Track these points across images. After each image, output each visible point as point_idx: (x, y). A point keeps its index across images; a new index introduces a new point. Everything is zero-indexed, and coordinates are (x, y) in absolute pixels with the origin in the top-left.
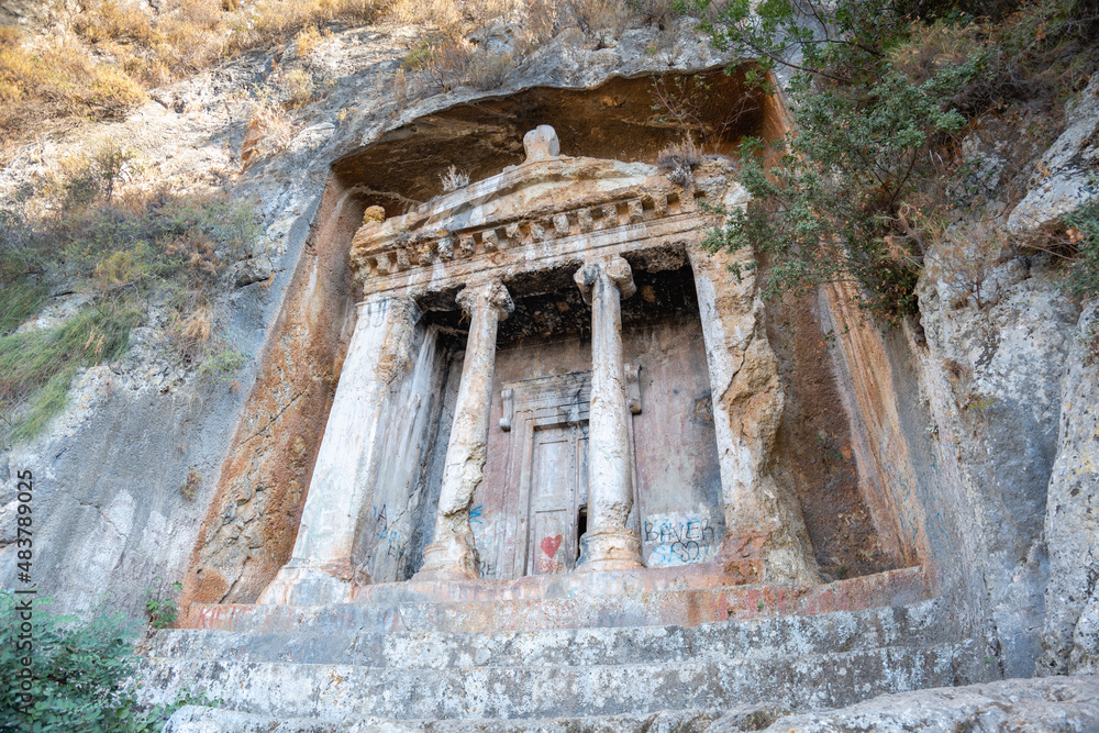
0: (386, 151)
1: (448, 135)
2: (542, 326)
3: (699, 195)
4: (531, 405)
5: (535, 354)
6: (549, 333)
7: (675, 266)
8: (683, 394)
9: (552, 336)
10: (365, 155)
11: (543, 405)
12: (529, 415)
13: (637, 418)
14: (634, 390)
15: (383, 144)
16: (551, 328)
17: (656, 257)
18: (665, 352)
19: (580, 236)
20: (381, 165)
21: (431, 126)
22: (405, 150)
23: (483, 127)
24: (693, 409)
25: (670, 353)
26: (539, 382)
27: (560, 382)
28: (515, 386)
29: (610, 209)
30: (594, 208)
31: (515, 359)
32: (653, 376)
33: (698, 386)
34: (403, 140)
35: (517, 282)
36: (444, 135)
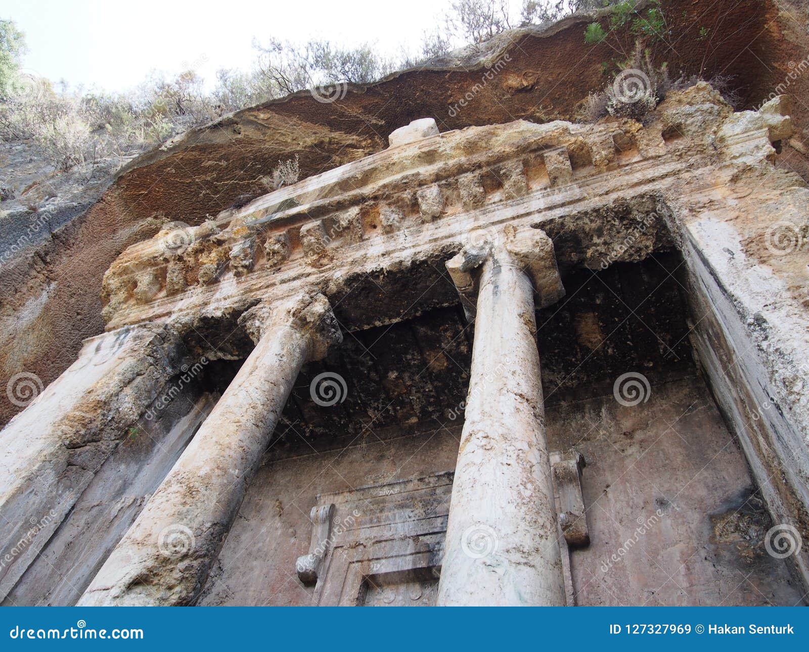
0: (197, 162)
1: (286, 144)
2: (402, 404)
3: (672, 133)
4: (365, 534)
5: (387, 453)
6: (414, 420)
7: (639, 250)
8: (676, 506)
9: (420, 424)
10: (166, 165)
11: (387, 534)
12: (357, 555)
13: (579, 556)
14: (572, 499)
15: (193, 149)
16: (417, 408)
17: (600, 234)
18: (629, 435)
19: (463, 216)
20: (189, 185)
21: (261, 127)
22: (223, 163)
23: (336, 135)
24: (706, 533)
25: (639, 435)
26: (386, 491)
27: (424, 490)
28: (338, 500)
29: (514, 168)
30: (485, 170)
31: (351, 463)
32: (609, 477)
33: (712, 489)
34: (221, 146)
35: (350, 296)
36: (280, 143)
